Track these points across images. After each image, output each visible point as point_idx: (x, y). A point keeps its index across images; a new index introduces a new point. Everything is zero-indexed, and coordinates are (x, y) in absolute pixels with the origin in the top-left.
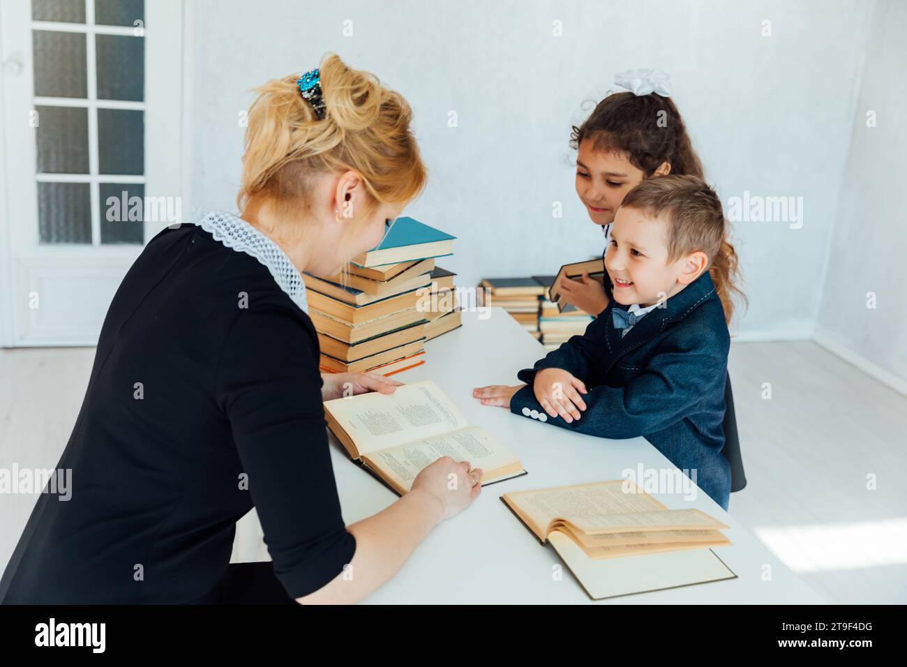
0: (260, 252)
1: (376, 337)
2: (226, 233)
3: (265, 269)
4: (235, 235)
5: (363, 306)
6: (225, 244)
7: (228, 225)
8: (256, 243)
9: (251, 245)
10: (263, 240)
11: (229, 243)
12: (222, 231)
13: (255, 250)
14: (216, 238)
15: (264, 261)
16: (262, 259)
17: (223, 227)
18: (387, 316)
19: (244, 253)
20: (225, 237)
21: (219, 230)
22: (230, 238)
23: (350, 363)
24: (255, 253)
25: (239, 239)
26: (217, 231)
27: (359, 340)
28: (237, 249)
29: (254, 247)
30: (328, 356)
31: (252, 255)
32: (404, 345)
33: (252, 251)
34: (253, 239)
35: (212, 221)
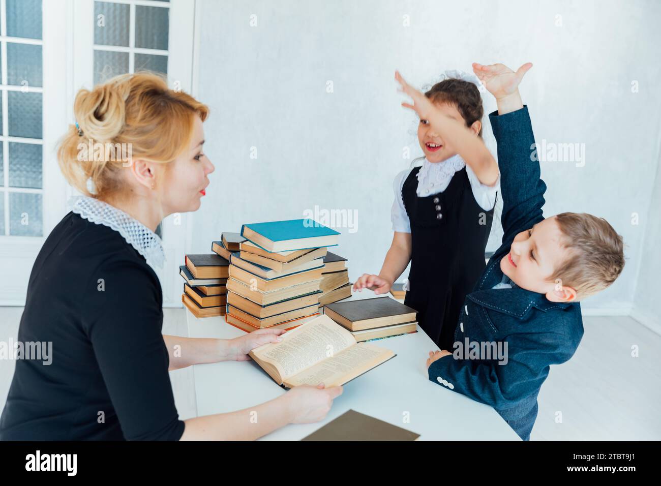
0: (113, 221)
1: (282, 301)
2: (90, 213)
3: (118, 233)
4: (96, 212)
5: (272, 279)
6: (90, 220)
7: (91, 206)
8: (111, 216)
9: (107, 218)
10: (116, 213)
11: (92, 219)
12: (87, 211)
13: (109, 221)
14: (83, 217)
15: (117, 228)
16: (114, 226)
17: (88, 208)
18: (290, 286)
19: (102, 225)
20: (89, 215)
21: (85, 211)
22: (93, 216)
23: (262, 319)
24: (109, 223)
25: (99, 215)
26: (83, 212)
27: (269, 303)
28: (97, 223)
29: (109, 219)
30: (248, 314)
31: (106, 225)
32: (303, 308)
33: (107, 222)
34: (109, 214)
35: (80, 206)
